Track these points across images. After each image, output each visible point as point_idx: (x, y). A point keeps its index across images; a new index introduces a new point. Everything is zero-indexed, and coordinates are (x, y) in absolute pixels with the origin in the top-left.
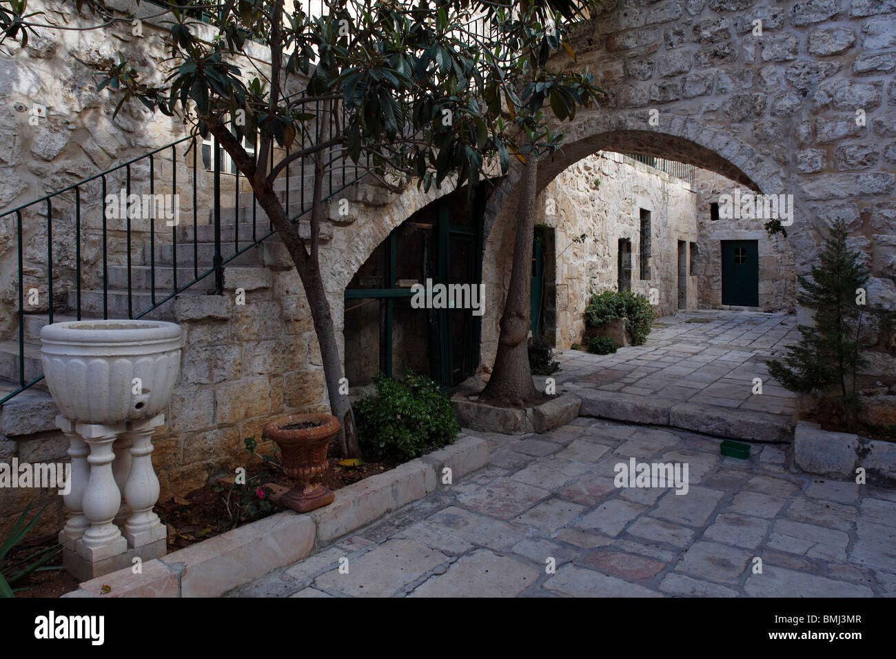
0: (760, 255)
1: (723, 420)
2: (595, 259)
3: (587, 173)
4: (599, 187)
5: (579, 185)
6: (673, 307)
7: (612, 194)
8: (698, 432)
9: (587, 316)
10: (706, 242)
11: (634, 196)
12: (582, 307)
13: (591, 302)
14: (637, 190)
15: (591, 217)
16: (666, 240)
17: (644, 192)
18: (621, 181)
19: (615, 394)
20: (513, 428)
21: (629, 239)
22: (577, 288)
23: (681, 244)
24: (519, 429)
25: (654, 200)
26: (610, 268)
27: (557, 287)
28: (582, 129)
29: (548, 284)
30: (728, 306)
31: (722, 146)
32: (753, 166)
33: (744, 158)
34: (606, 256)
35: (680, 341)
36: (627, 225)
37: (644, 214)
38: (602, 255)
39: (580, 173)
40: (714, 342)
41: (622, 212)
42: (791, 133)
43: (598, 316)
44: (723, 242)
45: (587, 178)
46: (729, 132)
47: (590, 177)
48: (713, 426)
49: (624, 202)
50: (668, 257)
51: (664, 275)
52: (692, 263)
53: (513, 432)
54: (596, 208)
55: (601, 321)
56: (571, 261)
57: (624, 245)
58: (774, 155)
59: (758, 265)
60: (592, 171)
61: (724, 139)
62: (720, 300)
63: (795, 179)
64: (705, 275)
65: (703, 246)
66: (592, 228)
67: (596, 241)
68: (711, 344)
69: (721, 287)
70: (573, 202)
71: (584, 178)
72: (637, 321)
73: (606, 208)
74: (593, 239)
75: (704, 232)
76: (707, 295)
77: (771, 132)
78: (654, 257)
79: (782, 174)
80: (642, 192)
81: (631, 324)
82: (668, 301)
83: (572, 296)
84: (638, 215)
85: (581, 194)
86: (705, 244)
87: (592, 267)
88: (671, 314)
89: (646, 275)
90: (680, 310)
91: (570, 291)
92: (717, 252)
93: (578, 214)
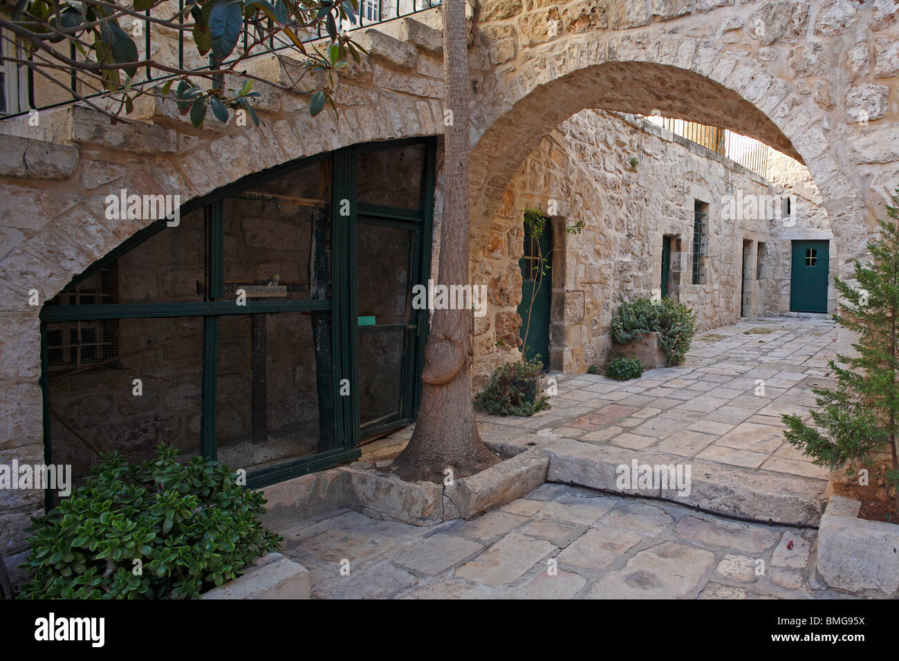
0: (830, 257)
1: (732, 492)
2: (628, 259)
3: (619, 150)
4: (637, 168)
5: (607, 163)
6: (733, 315)
7: (655, 179)
8: (698, 509)
9: (613, 331)
10: (776, 242)
11: (687, 184)
12: (606, 319)
13: (620, 311)
14: (691, 176)
15: (624, 207)
16: (728, 238)
17: (701, 180)
18: (670, 163)
19: (600, 448)
20: (419, 515)
21: (678, 235)
22: (599, 295)
23: (747, 243)
24: (430, 517)
25: (714, 191)
26: (651, 270)
27: (568, 295)
28: (561, 62)
29: (555, 290)
30: (796, 313)
31: (746, 82)
32: (787, 111)
33: (775, 99)
34: (645, 256)
35: (727, 358)
36: (677, 219)
37: (700, 206)
38: (639, 254)
39: (609, 147)
40: (765, 359)
41: (668, 202)
42: (840, 61)
43: (625, 329)
44: (794, 242)
45: (620, 156)
46: (755, 60)
47: (623, 154)
48: (718, 500)
49: (673, 190)
50: (730, 259)
51: (724, 278)
52: (759, 266)
53: (420, 522)
54: (632, 195)
55: (629, 336)
56: (591, 260)
57: (670, 242)
58: (816, 94)
59: (828, 268)
60: (626, 147)
61: (749, 71)
62: (788, 307)
63: (843, 132)
64: (774, 279)
65: (773, 246)
66: (625, 219)
67: (629, 236)
68: (761, 363)
69: (789, 292)
70: (595, 184)
71: (615, 155)
72: (672, 336)
73: (647, 196)
74: (626, 233)
75: (774, 230)
76: (775, 301)
77: (813, 58)
78: (712, 258)
79: (826, 124)
80: (698, 180)
81: (664, 339)
82: (728, 308)
83: (590, 306)
84: (692, 207)
85: (609, 175)
86: (775, 244)
87: (623, 269)
88: (732, 324)
89: (702, 279)
90: (743, 319)
91: (588, 300)
92: (787, 254)
93: (603, 202)
